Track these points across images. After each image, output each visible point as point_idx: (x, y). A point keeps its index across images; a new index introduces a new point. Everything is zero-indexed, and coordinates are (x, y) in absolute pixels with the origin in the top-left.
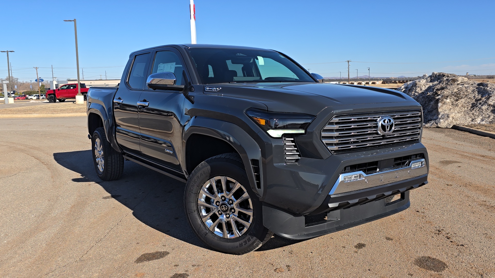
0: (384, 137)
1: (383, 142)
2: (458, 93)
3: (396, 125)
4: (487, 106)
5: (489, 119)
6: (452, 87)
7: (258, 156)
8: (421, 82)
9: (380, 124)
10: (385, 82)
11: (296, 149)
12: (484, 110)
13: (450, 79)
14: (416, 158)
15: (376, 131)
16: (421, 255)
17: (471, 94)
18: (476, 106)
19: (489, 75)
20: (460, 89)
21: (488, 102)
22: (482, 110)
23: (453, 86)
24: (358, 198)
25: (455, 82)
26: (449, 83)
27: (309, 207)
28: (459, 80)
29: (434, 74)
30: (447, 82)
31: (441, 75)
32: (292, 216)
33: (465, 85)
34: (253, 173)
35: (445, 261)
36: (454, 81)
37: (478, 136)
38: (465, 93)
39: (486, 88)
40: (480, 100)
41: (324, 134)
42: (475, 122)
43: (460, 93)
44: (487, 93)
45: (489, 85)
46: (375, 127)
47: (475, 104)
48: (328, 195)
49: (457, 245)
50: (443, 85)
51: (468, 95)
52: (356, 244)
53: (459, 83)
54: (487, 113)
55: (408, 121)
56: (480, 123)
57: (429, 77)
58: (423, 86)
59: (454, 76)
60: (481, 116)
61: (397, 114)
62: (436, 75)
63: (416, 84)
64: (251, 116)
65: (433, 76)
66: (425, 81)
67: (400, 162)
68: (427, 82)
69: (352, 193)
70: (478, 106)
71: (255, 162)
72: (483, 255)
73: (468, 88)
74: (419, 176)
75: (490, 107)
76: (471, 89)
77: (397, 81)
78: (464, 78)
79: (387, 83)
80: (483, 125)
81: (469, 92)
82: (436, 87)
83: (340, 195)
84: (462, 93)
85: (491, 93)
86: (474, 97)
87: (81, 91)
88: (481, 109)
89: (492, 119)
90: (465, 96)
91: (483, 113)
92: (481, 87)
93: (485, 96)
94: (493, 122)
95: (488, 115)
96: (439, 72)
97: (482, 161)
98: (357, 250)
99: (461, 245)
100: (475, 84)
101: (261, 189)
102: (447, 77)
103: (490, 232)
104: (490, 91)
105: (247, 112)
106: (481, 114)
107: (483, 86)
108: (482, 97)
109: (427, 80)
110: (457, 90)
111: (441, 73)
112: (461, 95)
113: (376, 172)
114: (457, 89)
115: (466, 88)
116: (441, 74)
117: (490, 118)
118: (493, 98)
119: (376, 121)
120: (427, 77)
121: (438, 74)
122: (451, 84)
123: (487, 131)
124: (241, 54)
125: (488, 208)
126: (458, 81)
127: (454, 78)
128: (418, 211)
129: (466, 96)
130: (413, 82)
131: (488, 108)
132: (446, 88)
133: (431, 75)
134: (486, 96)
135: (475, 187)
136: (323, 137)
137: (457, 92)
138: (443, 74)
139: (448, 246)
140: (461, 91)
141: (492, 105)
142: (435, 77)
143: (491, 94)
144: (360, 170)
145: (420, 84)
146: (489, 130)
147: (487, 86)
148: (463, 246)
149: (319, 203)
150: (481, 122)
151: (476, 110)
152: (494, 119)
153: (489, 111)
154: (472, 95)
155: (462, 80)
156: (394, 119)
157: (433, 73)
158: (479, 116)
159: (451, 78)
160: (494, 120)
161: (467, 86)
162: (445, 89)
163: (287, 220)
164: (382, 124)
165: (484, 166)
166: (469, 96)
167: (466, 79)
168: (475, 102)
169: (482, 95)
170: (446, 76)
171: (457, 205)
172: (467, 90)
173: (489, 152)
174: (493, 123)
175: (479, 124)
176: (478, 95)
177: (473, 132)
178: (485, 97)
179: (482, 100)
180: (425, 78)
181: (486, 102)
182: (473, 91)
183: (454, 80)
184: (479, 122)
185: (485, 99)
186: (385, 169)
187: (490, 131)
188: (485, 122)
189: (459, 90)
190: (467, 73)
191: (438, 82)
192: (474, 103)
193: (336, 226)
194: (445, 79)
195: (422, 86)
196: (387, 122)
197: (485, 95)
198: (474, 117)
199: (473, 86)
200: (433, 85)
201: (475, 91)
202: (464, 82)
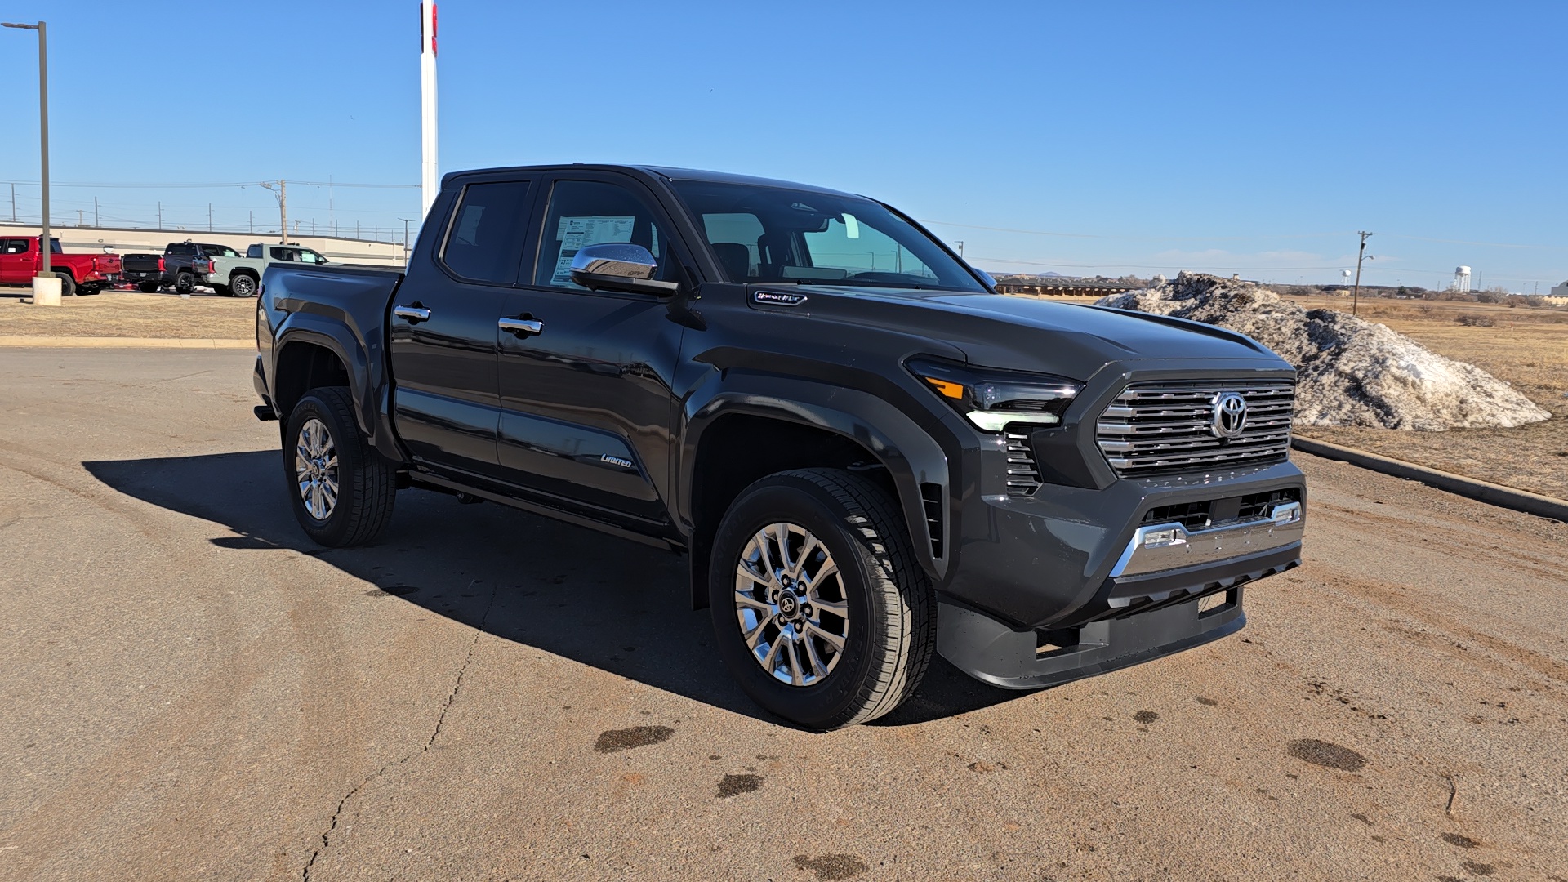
0: (1223, 443)
1: (1220, 455)
2: (1255, 335)
3: (1250, 414)
4: (1335, 376)
5: (1340, 412)
6: (1240, 317)
7: (942, 477)
8: (1147, 298)
9: (1218, 411)
10: (1003, 289)
11: (1032, 461)
12: (1327, 388)
13: (1232, 294)
14: (1281, 498)
15: (1209, 426)
16: (1299, 735)
17: (1290, 341)
18: (1306, 373)
19: (1294, 284)
20: (1261, 325)
21: (1337, 365)
22: (1321, 388)
23: (1241, 315)
24: (1168, 589)
25: (1245, 304)
26: (1229, 306)
27: (1062, 605)
28: (1256, 298)
29: (1184, 277)
30: (1223, 303)
31: (1204, 280)
32: (1010, 630)
33: (1275, 315)
34: (926, 520)
35: (1357, 749)
36: (1244, 300)
37: (1319, 458)
38: (1274, 335)
39: (1331, 324)
40: (1316, 357)
41: (1103, 427)
42: (1303, 419)
43: (1262, 335)
44: (1333, 339)
45: (1339, 318)
46: (1205, 417)
47: (1303, 369)
48: (1108, 577)
49: (1370, 717)
50: (1212, 312)
51: (1283, 342)
52: (1134, 713)
53: (1256, 306)
54: (1336, 394)
55: (1270, 406)
56: (1316, 421)
57: (1170, 284)
58: (1157, 309)
59: (1243, 287)
60: (1317, 402)
61: (1252, 389)
62: (1191, 279)
63: (1138, 303)
64: (921, 374)
65: (1180, 282)
66: (1159, 294)
67: (1250, 506)
68: (1165, 299)
69: (1158, 576)
70: (1309, 375)
71: (931, 490)
72: (1435, 739)
73: (1283, 323)
74: (1287, 544)
75: (1343, 379)
76: (1292, 327)
77: (1037, 288)
78: (1268, 292)
79: (1008, 291)
80: (1327, 429)
81: (1284, 335)
82: (1195, 315)
83: (1133, 580)
84: (1266, 336)
85: (1346, 340)
86: (1298, 348)
87: (52, 261)
88: (1318, 383)
89: (1349, 414)
90: (1273, 344)
91: (1324, 396)
92: (1317, 321)
93: (1329, 348)
94: (1351, 421)
95: (1337, 400)
96: (1199, 273)
97: (1352, 523)
98: (1142, 725)
99: (1379, 717)
100: (1301, 312)
101: (942, 558)
102: (1223, 288)
103: (1433, 689)
104: (1342, 334)
105: (910, 364)
106: (1318, 397)
107: (1322, 320)
108: (1320, 349)
109: (1164, 292)
110: (1253, 328)
111: (1205, 275)
112: (1265, 340)
113: (1205, 529)
114: (1253, 324)
115: (1276, 321)
116: (1206, 278)
117: (1343, 410)
118: (1349, 355)
119: (1208, 401)
120: (1163, 284)
121: (1196, 278)
122: (1236, 309)
123: (1340, 444)
124: (801, 205)
125: (1409, 637)
126: (1253, 301)
127: (1242, 291)
128: (1247, 641)
129: (1277, 344)
130: (1124, 297)
131: (1336, 382)
132: (1222, 320)
133: (1174, 280)
134: (1332, 349)
135: (1360, 587)
136: (1100, 435)
137: (1254, 332)
138: (1209, 279)
139: (1351, 719)
140: (1263, 332)
141: (1346, 374)
142: (1186, 286)
143: (1345, 343)
144: (1175, 521)
145: (1148, 303)
146: (1344, 441)
147: (1333, 319)
148: (1384, 718)
149: (1084, 598)
150: (1318, 420)
151: (1306, 384)
152: (1353, 412)
153: (1340, 391)
154: (1294, 344)
155: (1264, 299)
156: (1247, 399)
157: (1182, 275)
158: (1313, 403)
159: (1236, 292)
160: (1352, 415)
161: (1279, 318)
162: (1220, 323)
163: (996, 638)
164: (1223, 412)
165: (1362, 537)
166: (1285, 345)
167: (1274, 298)
168: (1301, 364)
169: (1319, 343)
170: (1218, 285)
171: (1334, 628)
172: (1279, 329)
173: (1360, 502)
174: (1350, 425)
175: (1314, 425)
176: (1310, 344)
177: (1302, 446)
178: (1327, 351)
179: (1321, 359)
180: (1158, 287)
181: (1332, 366)
182: (1296, 332)
183: (1244, 298)
184: (1313, 419)
185: (1330, 357)
186: (1222, 521)
187: (1349, 446)
188: (1331, 420)
189: (1258, 328)
190: (1235, 275)
191: (1196, 299)
192: (1301, 367)
193: (1099, 660)
194: (1218, 292)
195: (1152, 309)
196: (1234, 408)
197: (1328, 346)
198: (1301, 404)
199: (1295, 317)
200: (1183, 307)
201: (1302, 331)
202: (1269, 305)
